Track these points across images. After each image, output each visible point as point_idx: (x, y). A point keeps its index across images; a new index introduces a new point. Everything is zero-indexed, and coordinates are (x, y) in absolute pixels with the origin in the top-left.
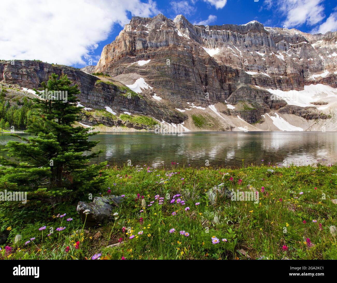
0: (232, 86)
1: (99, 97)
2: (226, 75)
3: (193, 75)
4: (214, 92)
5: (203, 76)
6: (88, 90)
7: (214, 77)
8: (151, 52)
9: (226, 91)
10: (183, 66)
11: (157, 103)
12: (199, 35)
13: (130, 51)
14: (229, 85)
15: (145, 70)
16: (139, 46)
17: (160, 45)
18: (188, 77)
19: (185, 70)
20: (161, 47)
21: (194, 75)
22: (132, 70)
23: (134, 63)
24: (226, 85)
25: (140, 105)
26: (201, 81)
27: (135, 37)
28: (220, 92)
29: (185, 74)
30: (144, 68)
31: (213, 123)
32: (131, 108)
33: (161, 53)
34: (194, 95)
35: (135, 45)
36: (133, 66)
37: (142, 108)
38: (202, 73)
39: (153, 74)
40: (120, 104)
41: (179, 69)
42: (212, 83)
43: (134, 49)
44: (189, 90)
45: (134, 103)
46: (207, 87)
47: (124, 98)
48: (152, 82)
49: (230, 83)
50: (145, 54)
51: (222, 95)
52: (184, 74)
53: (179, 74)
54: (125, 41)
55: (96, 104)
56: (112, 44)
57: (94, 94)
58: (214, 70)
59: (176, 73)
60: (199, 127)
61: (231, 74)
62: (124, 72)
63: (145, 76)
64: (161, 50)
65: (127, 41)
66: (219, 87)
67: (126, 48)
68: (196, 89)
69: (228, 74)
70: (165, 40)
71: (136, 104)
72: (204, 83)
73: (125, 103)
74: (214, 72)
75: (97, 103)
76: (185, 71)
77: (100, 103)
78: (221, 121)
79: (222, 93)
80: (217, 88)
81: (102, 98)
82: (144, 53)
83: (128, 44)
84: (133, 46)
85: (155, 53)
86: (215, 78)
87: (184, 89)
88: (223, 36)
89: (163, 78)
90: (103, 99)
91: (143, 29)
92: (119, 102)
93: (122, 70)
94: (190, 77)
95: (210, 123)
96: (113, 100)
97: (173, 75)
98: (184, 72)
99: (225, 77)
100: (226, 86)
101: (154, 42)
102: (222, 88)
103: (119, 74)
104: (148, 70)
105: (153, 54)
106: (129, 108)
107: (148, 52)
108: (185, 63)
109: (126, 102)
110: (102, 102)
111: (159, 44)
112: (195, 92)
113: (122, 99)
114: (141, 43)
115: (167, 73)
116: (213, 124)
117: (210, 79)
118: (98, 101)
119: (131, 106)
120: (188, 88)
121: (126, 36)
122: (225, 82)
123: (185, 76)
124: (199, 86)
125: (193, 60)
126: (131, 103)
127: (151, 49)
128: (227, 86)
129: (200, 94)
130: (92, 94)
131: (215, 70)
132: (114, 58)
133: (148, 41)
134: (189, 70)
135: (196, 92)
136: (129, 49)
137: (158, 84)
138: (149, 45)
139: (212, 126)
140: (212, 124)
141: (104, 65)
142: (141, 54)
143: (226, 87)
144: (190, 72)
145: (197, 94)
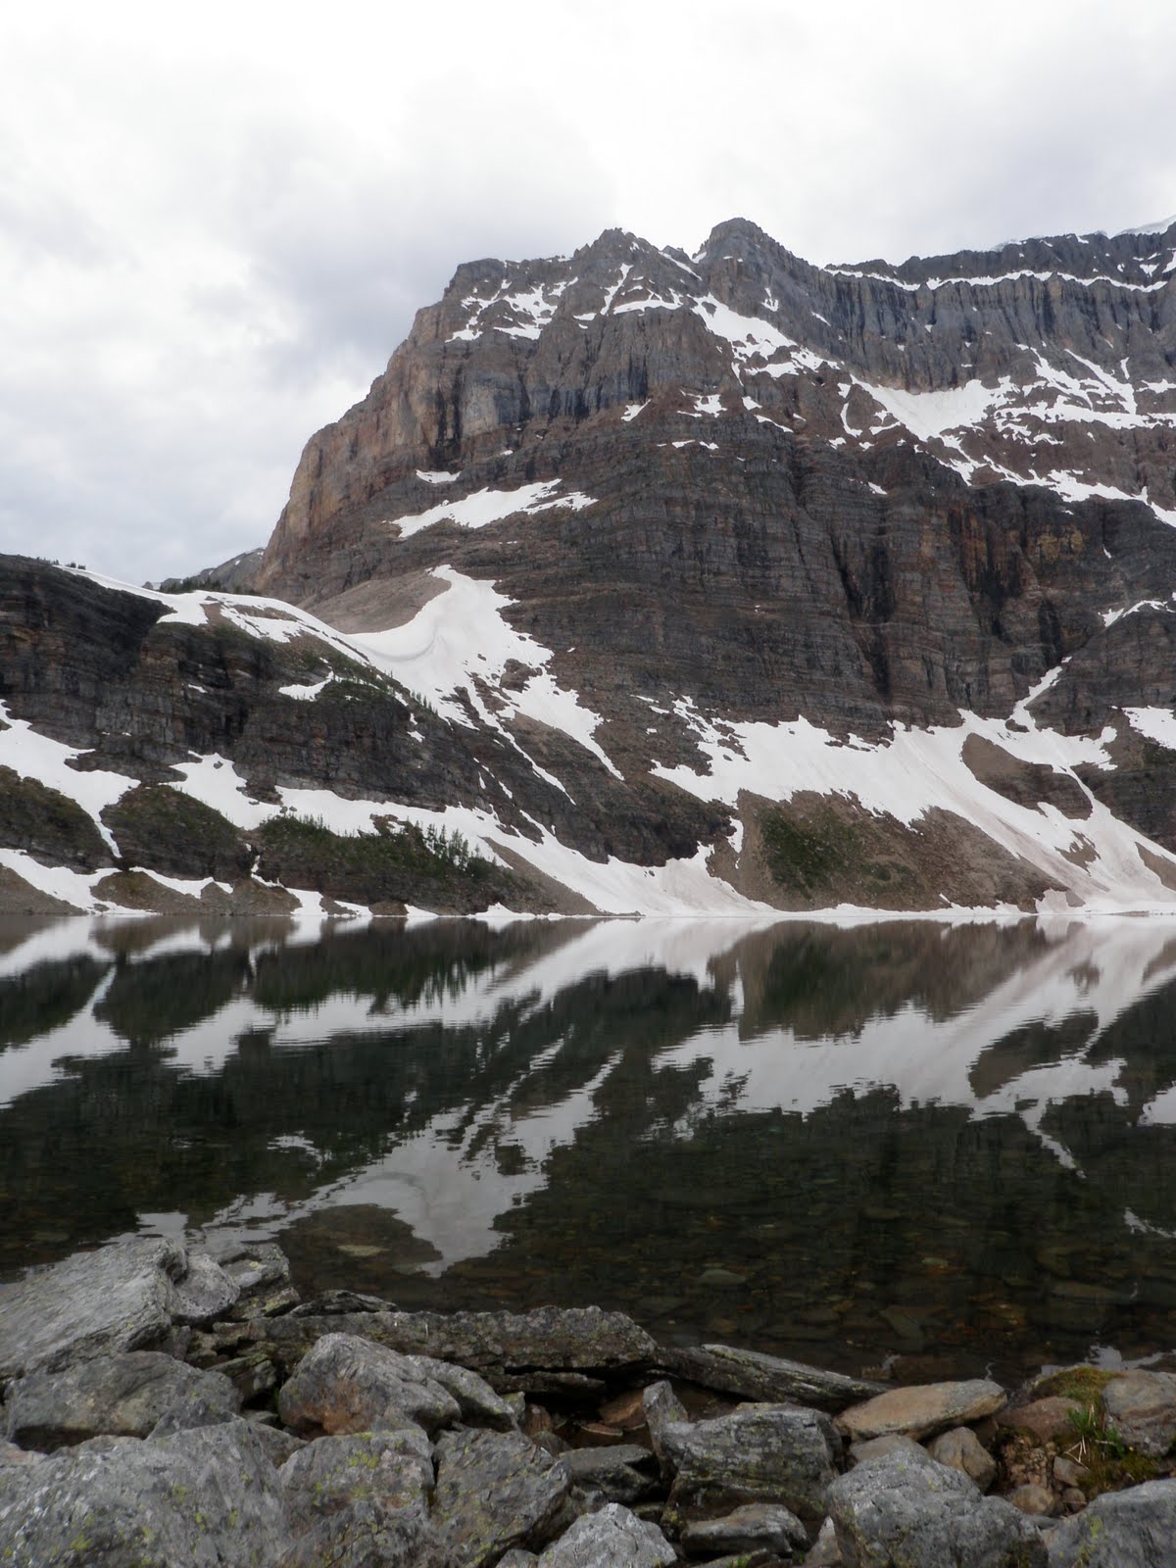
0: (1067, 614)
1: (157, 712)
2: (1024, 544)
3: (789, 559)
4: (938, 657)
5: (856, 563)
6: (102, 679)
7: (933, 561)
8: (544, 442)
9: (1021, 650)
10: (726, 509)
11: (536, 739)
12: (856, 319)
13: (431, 451)
14: (1048, 605)
15: (497, 545)
16: (479, 415)
17: (599, 401)
18: (758, 573)
19: (742, 531)
20: (603, 411)
21: (796, 556)
22: (425, 551)
23: (446, 509)
24: (1022, 610)
25: (403, 752)
26: (841, 590)
27: (459, 371)
28: (982, 653)
29: (740, 556)
30: (494, 537)
31: (903, 863)
32: (342, 774)
33: (601, 440)
34: (798, 680)
35: (457, 416)
37: (414, 772)
38: (854, 539)
39: (539, 567)
40: (277, 748)
41: (699, 529)
42: (918, 599)
43: (450, 433)
44: (760, 650)
45: (367, 741)
46: (886, 628)
47: (300, 718)
49: (1052, 592)
51: (995, 672)
52: (730, 553)
53: (698, 555)
54: (406, 395)
55: (133, 753)
57: (130, 701)
58: (934, 520)
59: (679, 550)
60: (800, 887)
61: (1058, 534)
62: (383, 567)
64: (602, 423)
65: (414, 398)
66: (973, 626)
67: (411, 433)
68: (806, 646)
69: (1038, 534)
70: (626, 368)
71: (374, 748)
72: (867, 604)
73: (305, 744)
74: (937, 530)
75: (137, 746)
76: (738, 535)
77: (155, 746)
78: (966, 847)
79: (994, 664)
80: (954, 633)
81: (174, 718)
83: (420, 410)
84: (450, 419)
85: (568, 445)
86: (943, 566)
87: (733, 645)
88: (1011, 311)
89: (594, 586)
90: (181, 726)
92: (272, 740)
93: (372, 558)
94: (768, 568)
95: (883, 859)
96: (241, 730)
97: (663, 565)
98: (733, 541)
99: (1015, 555)
100: (1022, 616)
102: (997, 629)
103: (355, 579)
104: (516, 543)
105: (555, 453)
106: (332, 774)
107: (528, 445)
108: (741, 488)
109: (314, 736)
110: (169, 740)
111: (589, 393)
112: (800, 659)
113: (293, 720)
114: (490, 398)
115: (623, 553)
116: (904, 870)
117: (909, 576)
118: (148, 740)
119: (343, 760)
120: (754, 637)
122: (1016, 589)
123: (739, 569)
124: (827, 621)
125: (794, 466)
126: (348, 744)
127: (544, 426)
128: (1033, 615)
129: (837, 671)
130: (118, 698)
131: (940, 519)
132: (348, 497)
133: (531, 386)
134: (764, 528)
135: (812, 663)
136: (425, 441)
137: (565, 621)
138: (535, 405)
139: (896, 877)
140: (895, 865)
142: (485, 459)
143: (1022, 622)
144: (775, 539)
145: (818, 676)
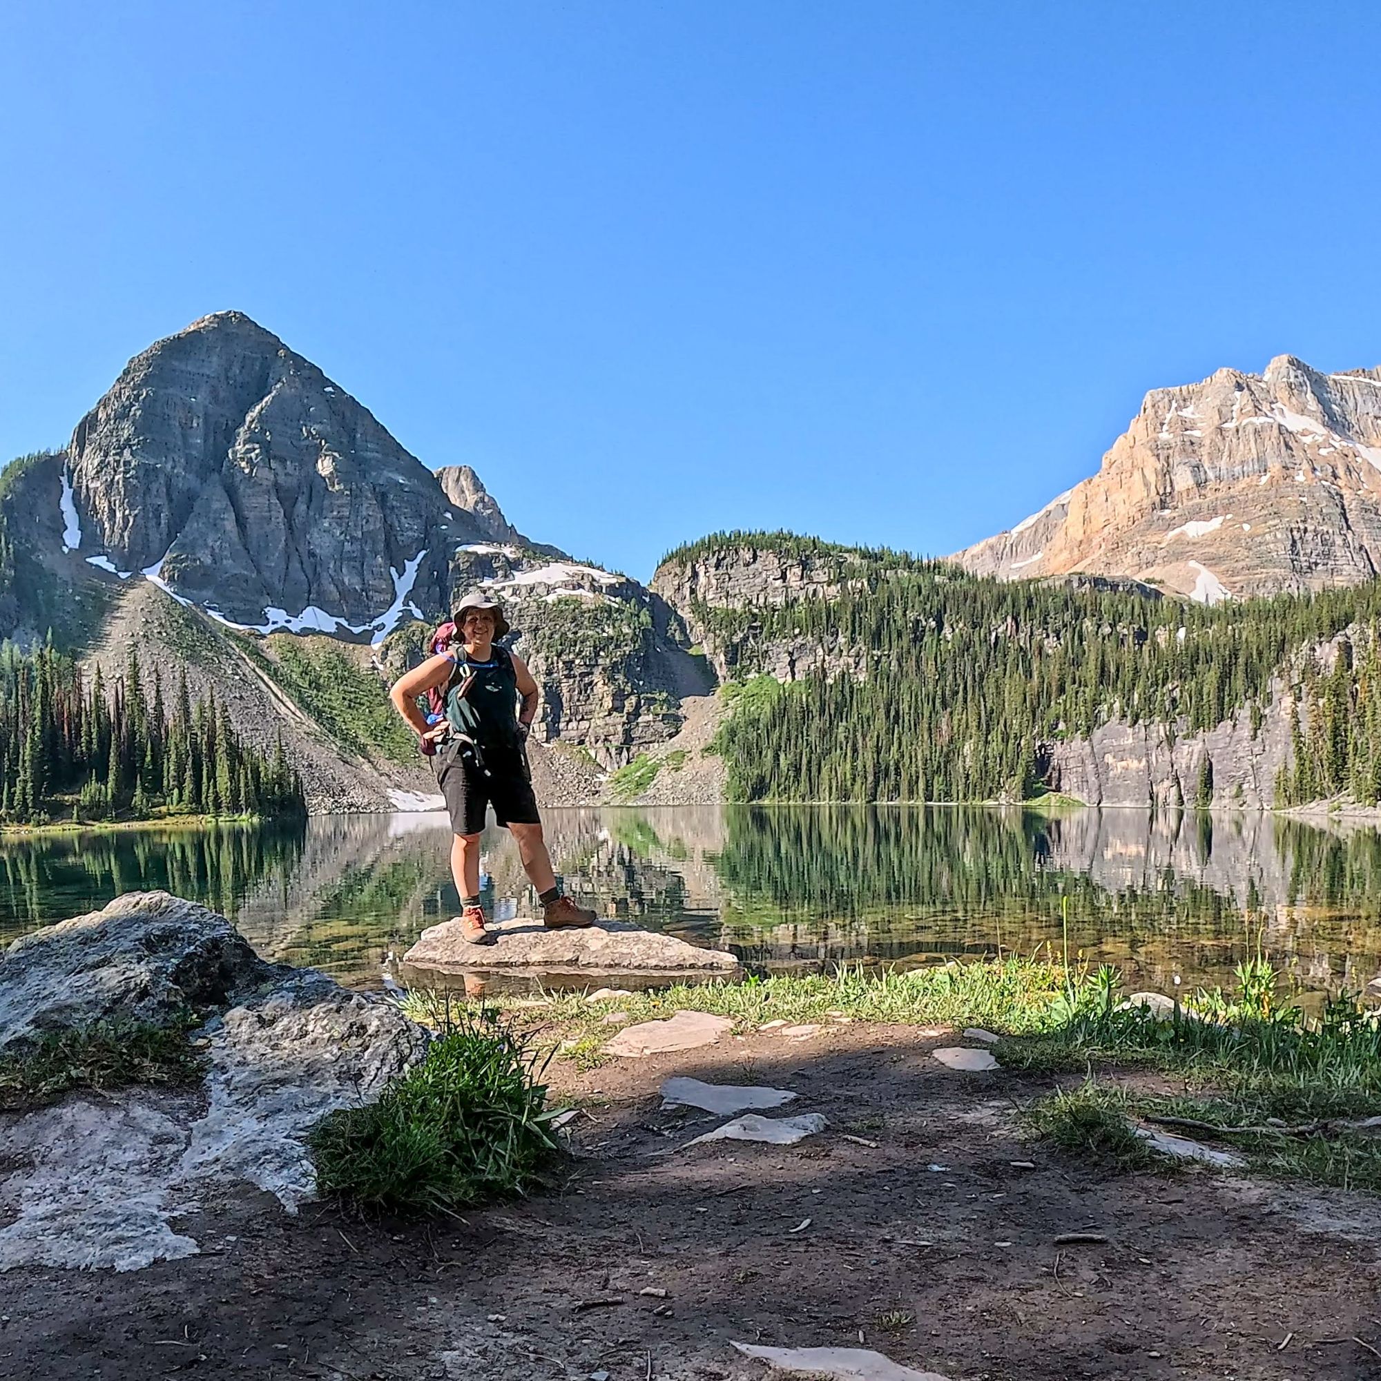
3: (1346, 556)
8: (1219, 494)
13: (1160, 498)
15: (1212, 550)
16: (1183, 479)
17: (1243, 473)
18: (1333, 563)
19: (1324, 543)
20: (1246, 478)
21: (1348, 554)
22: (1178, 552)
23: (1178, 531)
27: (1168, 457)
30: (1210, 545)
33: (1250, 495)
35: (1171, 480)
36: (1178, 540)
39: (1237, 561)
43: (1168, 490)
48: (1238, 585)
50: (1205, 503)
54: (1143, 470)
56: (1100, 480)
63: (1217, 569)
64: (1249, 485)
65: (1148, 472)
67: (1148, 490)
70: (1255, 456)
82: (1197, 500)
83: (1152, 478)
84: (1168, 482)
85: (1232, 497)
89: (1264, 570)
91: (1186, 425)
93: (1151, 557)
94: (1337, 560)
101: (1223, 464)
104: (1222, 549)
105: (1226, 501)
107: (1211, 496)
108: (1321, 521)
111: (1238, 469)
114: (1189, 472)
115: (1274, 554)
121: (1146, 458)
125: (1344, 508)
127: (1218, 487)
132: (1109, 520)
133: (1207, 465)
134: (1334, 541)
136: (1157, 493)
138: (1211, 475)
141: (1079, 539)
142: (1190, 503)
144: (1339, 545)
